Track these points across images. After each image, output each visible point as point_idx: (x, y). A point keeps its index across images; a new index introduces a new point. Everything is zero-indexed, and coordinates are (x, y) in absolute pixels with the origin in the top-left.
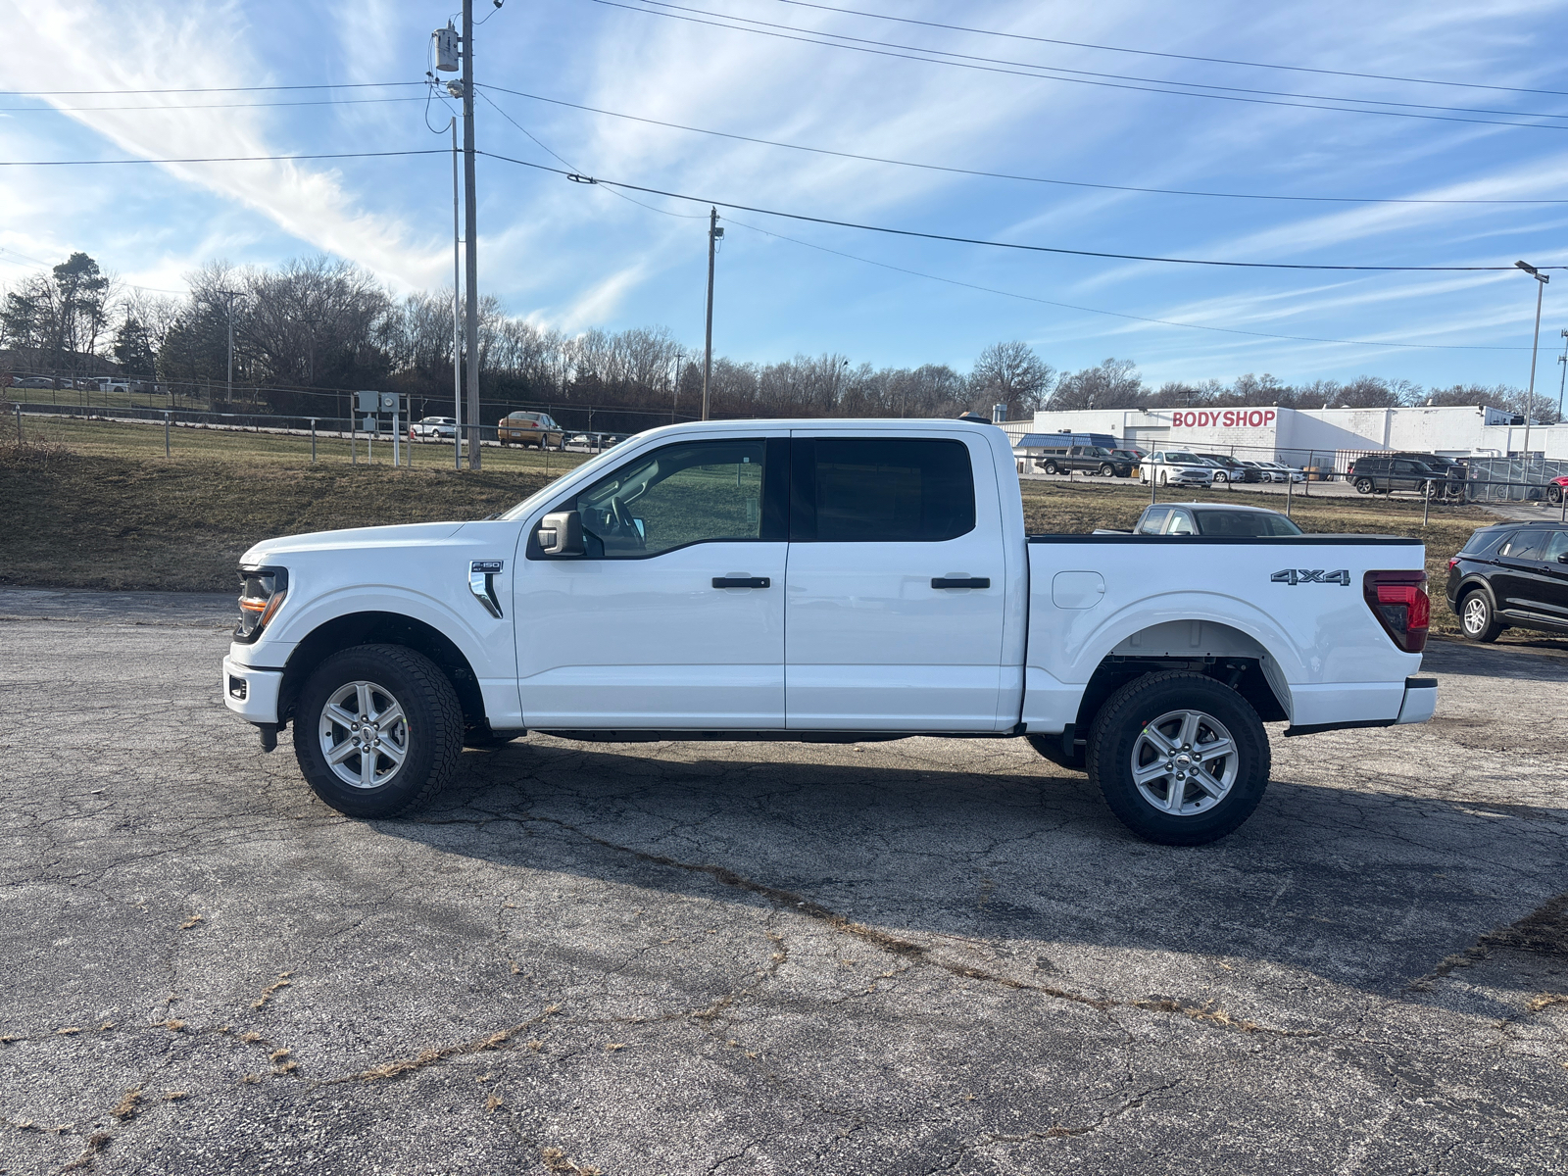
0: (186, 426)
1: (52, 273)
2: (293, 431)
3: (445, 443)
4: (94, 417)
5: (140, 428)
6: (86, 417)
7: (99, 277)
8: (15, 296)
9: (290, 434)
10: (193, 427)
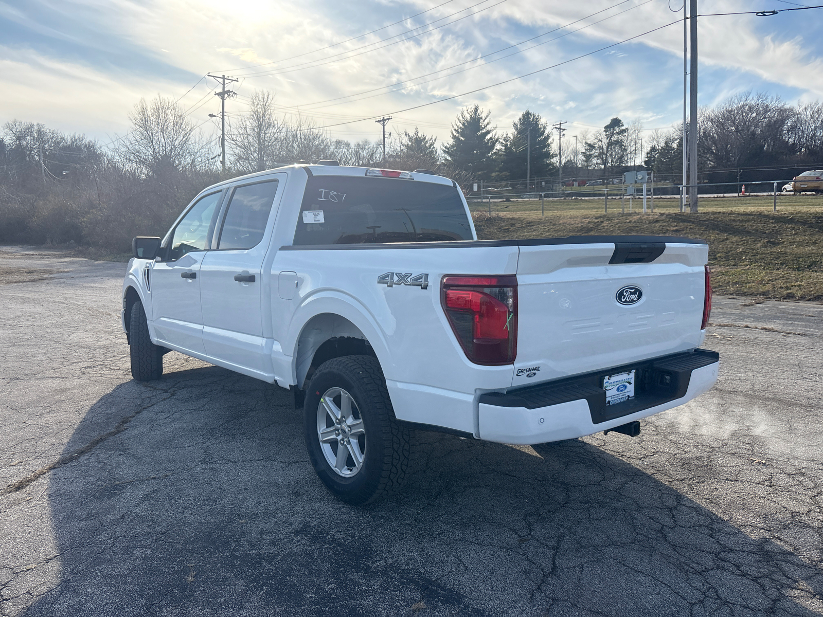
0: (612, 198)
1: (603, 129)
2: (663, 196)
3: (752, 196)
4: (573, 198)
5: (589, 201)
6: (570, 198)
7: (623, 128)
8: (587, 143)
9: (661, 198)
10: (615, 199)
